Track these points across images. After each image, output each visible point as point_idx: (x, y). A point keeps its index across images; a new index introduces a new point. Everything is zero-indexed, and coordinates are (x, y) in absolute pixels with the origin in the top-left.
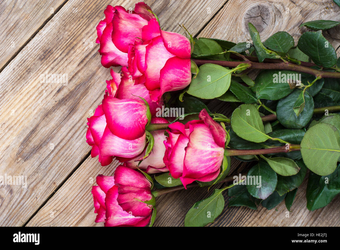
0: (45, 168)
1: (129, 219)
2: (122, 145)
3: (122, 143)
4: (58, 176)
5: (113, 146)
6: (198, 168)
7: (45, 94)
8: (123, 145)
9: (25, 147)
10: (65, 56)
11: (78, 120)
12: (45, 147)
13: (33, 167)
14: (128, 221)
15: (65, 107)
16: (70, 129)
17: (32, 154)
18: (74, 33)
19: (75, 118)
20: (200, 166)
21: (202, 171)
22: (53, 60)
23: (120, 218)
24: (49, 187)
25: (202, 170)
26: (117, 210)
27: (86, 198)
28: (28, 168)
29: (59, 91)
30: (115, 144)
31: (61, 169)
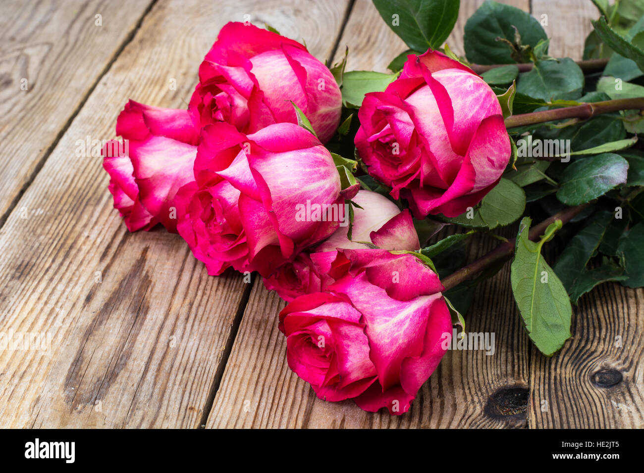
0: (149, 397)
1: (407, 318)
2: (296, 165)
3: (294, 159)
4: (190, 397)
5: (279, 175)
6: (467, 110)
7: (63, 313)
8: (297, 162)
9: (77, 387)
10: (64, 260)
11: (161, 317)
12: (122, 371)
13: (121, 405)
14: (410, 325)
15: (118, 313)
16: (157, 333)
17: (103, 390)
18: (58, 233)
19: (154, 317)
20: (468, 104)
21: (478, 113)
22: (43, 271)
23: (387, 323)
24: (184, 417)
25: (475, 110)
26: (370, 310)
27: (282, 403)
28: (111, 410)
29: (89, 299)
30: (281, 172)
31: (186, 385)
